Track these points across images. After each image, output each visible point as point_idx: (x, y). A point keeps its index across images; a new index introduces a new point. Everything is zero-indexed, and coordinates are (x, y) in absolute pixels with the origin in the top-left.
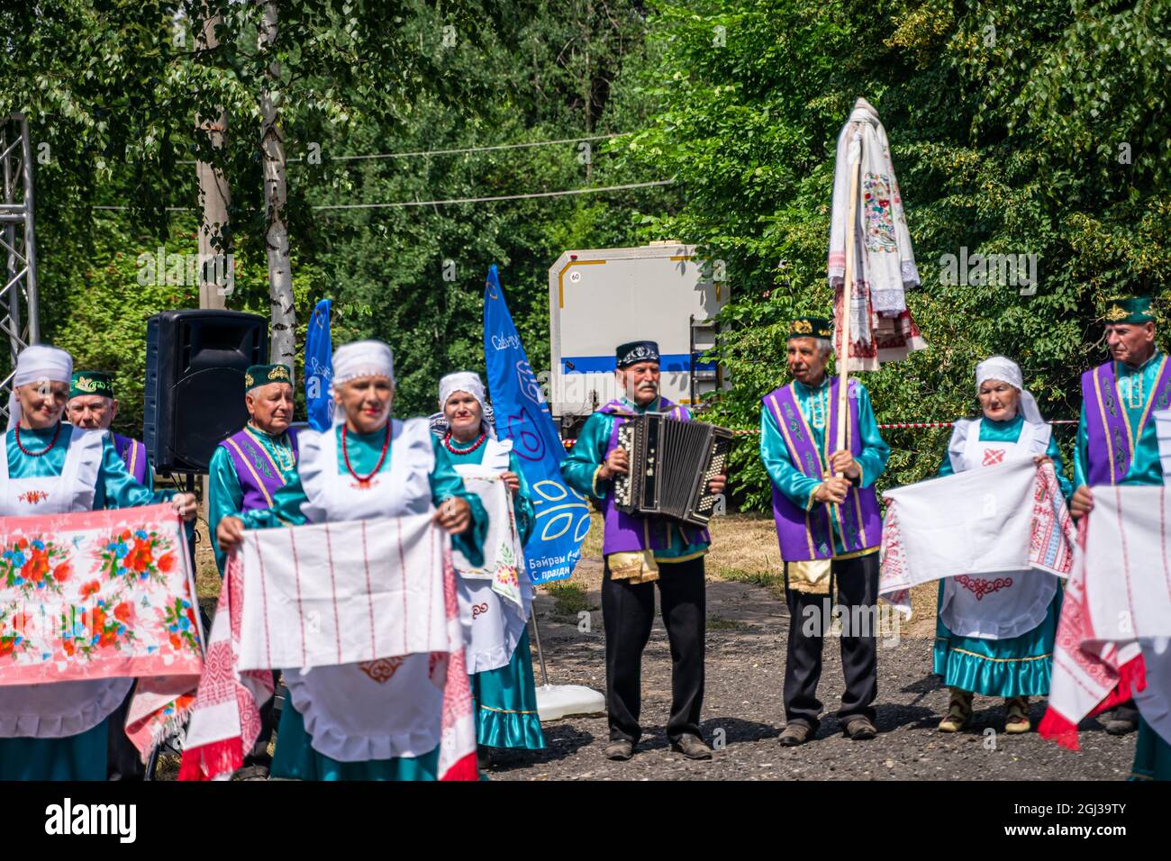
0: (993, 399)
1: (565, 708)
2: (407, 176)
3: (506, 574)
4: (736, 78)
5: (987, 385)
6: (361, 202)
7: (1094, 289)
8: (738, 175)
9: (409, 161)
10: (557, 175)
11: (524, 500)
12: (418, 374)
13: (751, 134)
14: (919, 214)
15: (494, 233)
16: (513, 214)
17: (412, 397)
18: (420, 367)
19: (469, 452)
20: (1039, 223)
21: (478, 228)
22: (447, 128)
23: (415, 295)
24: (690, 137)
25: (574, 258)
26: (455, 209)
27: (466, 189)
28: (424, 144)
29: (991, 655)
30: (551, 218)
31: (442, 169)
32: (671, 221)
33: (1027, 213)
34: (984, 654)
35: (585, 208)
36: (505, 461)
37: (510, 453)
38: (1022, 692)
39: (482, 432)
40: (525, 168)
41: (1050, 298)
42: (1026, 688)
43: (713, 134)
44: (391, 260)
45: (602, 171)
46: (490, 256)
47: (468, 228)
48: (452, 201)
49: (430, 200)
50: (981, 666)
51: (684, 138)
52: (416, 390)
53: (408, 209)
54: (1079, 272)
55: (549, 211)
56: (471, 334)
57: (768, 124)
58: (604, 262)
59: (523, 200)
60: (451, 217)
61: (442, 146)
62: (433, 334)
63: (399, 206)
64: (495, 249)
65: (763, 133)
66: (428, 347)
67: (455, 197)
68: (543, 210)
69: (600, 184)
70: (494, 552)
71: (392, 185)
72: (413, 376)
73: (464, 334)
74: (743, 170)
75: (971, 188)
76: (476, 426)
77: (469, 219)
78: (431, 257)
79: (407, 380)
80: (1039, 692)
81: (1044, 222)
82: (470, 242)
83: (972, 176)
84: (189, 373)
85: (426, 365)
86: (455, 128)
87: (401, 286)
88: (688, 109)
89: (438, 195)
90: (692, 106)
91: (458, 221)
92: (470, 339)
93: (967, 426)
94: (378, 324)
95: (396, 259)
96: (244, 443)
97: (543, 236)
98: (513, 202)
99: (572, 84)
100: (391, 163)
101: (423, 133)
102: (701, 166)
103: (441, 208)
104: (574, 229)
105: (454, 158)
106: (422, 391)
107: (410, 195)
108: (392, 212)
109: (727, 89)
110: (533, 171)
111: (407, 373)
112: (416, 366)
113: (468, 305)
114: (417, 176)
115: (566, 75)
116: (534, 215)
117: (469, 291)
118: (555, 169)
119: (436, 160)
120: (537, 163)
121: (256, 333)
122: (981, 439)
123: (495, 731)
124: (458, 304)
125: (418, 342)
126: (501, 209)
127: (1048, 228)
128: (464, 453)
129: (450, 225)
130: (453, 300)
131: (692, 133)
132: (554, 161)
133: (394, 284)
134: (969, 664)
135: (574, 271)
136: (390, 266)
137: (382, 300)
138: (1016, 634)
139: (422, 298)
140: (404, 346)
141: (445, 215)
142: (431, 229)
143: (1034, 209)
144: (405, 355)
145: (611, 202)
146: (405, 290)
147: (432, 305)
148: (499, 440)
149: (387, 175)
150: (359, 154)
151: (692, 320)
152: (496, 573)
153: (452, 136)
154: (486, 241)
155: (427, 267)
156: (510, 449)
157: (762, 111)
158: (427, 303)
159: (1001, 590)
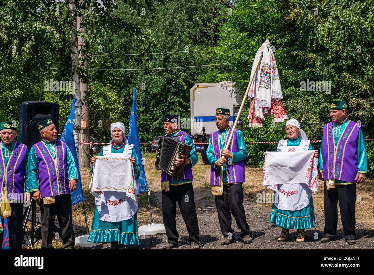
0: (290, 131)
1: (157, 231)
2: (157, 60)
3: (130, 190)
4: (247, 31)
5: (288, 127)
6: (142, 68)
7: (349, 96)
8: (247, 60)
9: (157, 55)
10: (202, 60)
11: (137, 165)
12: (158, 121)
13: (251, 48)
14: (299, 73)
15: (182, 79)
16: (188, 72)
17: (156, 128)
18: (159, 119)
19: (119, 149)
20: (335, 76)
21: (178, 76)
22: (169, 46)
23: (158, 97)
24: (233, 48)
25: (198, 86)
26: (171, 71)
27: (174, 64)
28: (162, 50)
29: (290, 215)
30: (200, 73)
31: (167, 58)
32: (227, 75)
33: (331, 73)
34: (288, 215)
35: (210, 71)
36: (131, 152)
37: (132, 149)
38: (301, 228)
39: (124, 142)
40: (192, 58)
41: (337, 100)
42: (303, 226)
43: (240, 48)
44: (150, 86)
45: (216, 59)
46: (181, 85)
47: (175, 77)
48: (170, 68)
49: (163, 67)
50: (287, 219)
51: (231, 49)
52: (158, 126)
53: (156, 70)
54: (345, 91)
55: (199, 71)
56: (175, 109)
57: (256, 45)
58: (207, 87)
59: (191, 68)
60: (169, 73)
61: (168, 51)
62: (163, 109)
63: (153, 69)
64: (183, 84)
65: (255, 47)
66: (161, 113)
67: (171, 67)
68: (197, 71)
69: (215, 63)
70: (127, 183)
71: (152, 63)
72: (157, 122)
73: (173, 109)
74: (249, 59)
75: (313, 65)
76: (122, 140)
77: (175, 74)
78: (163, 85)
79: (155, 123)
80: (307, 228)
81: (336, 76)
82: (175, 81)
83: (314, 61)
84: (32, 122)
85: (161, 118)
86: (172, 46)
87: (153, 94)
88: (232, 40)
89: (166, 66)
90: (233, 39)
91: (172, 74)
92: (174, 110)
93: (283, 141)
94: (146, 106)
95: (152, 85)
96: (40, 145)
97: (197, 79)
98: (188, 68)
99: (207, 32)
100: (151, 56)
101: (162, 47)
102: (236, 57)
103: (166, 70)
104: (207, 77)
105: (171, 54)
106: (159, 126)
107: (157, 65)
108: (151, 71)
109: (244, 34)
110: (194, 59)
111: (155, 120)
112: (157, 119)
113: (174, 100)
114: (160, 60)
115: (206, 30)
116: (194, 73)
117: (174, 96)
118: (201, 59)
119: (166, 55)
120: (196, 57)
121: (55, 109)
122: (287, 145)
123: (126, 240)
124: (171, 100)
125: (158, 111)
126: (185, 71)
127: (337, 78)
128: (118, 149)
129: (169, 75)
130: (170, 98)
131: (233, 47)
132: (201, 56)
133: (151, 93)
134: (283, 218)
135: (198, 90)
136: (150, 88)
137: (148, 98)
138: (299, 209)
139: (160, 98)
140: (154, 112)
141: (168, 73)
142: (163, 77)
143: (333, 72)
144: (154, 115)
145: (219, 69)
146: (155, 95)
147: (163, 100)
148: (129, 145)
149: (151, 60)
150: (141, 53)
151: (234, 105)
152: (127, 190)
153: (171, 48)
154: (180, 81)
155: (161, 88)
156: (132, 148)
157: (255, 41)
158: (162, 99)
159: (294, 195)
